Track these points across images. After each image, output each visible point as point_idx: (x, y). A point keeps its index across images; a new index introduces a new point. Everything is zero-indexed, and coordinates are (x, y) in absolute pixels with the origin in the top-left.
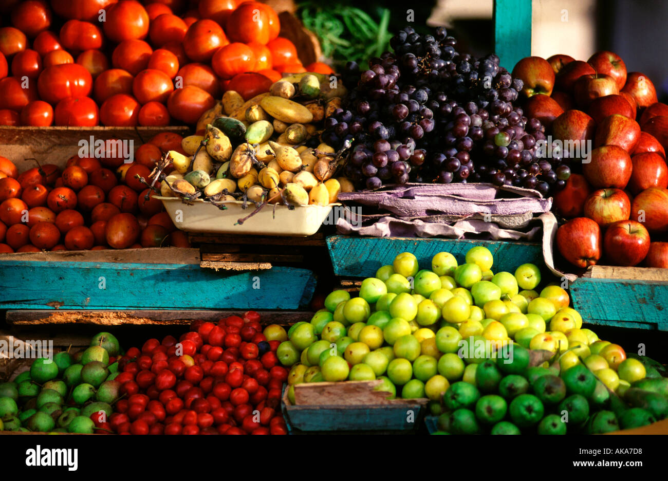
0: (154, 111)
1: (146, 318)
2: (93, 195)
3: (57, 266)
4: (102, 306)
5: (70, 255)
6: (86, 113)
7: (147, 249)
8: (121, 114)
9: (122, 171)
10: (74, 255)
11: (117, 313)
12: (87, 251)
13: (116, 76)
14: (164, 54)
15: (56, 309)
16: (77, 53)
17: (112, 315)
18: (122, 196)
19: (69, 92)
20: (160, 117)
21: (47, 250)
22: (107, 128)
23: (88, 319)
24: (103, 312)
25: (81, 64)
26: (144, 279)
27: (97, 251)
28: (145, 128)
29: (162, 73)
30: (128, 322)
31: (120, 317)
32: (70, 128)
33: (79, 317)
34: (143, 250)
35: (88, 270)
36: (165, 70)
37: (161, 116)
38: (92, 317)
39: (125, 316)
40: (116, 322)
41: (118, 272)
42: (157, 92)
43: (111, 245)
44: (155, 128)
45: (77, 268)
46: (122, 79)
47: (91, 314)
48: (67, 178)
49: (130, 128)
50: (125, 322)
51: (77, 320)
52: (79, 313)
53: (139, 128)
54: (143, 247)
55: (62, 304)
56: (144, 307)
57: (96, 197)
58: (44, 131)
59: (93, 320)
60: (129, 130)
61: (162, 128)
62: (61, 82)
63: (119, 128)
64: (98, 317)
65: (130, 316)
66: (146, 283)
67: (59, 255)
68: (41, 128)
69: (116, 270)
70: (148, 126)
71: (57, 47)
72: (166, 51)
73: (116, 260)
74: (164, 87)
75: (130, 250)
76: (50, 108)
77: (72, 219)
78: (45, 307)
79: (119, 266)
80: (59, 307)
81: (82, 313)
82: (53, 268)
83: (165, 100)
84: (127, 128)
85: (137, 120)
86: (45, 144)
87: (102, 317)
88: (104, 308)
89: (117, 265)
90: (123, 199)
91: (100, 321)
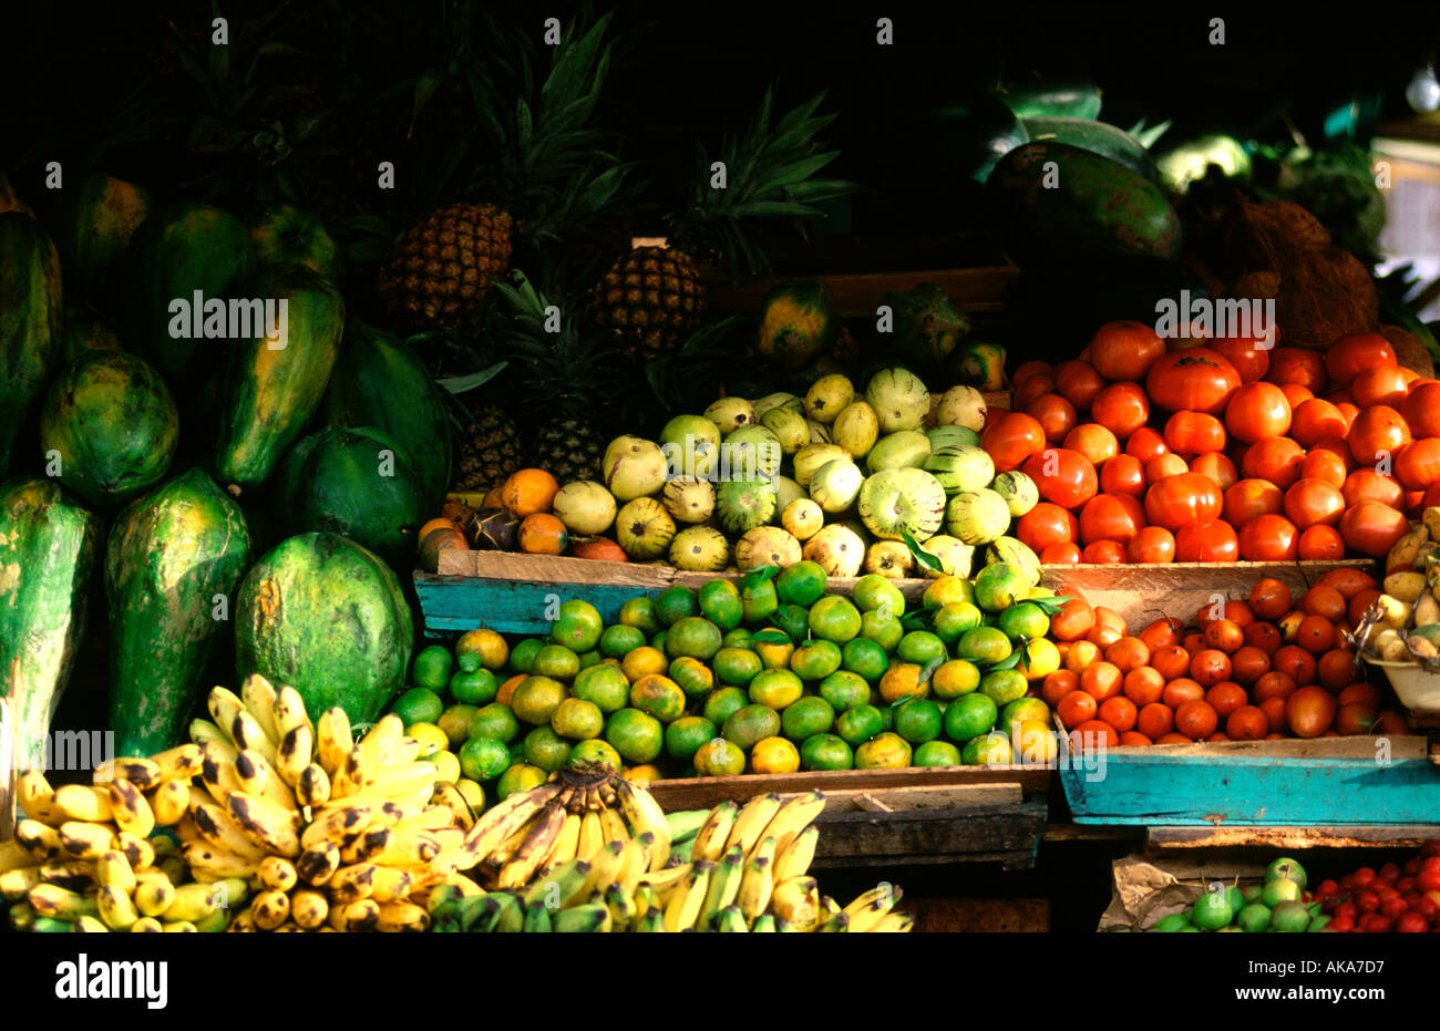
0: (1324, 539)
1: (1350, 838)
2: (1256, 661)
3: (1221, 763)
4: (1281, 821)
5: (1239, 747)
6: (1222, 542)
7: (1350, 738)
8: (1275, 543)
9: (1286, 625)
10: (1243, 747)
11: (1306, 831)
12: (1262, 742)
13: (1258, 491)
14: (1326, 456)
15: (1215, 825)
16: (1192, 457)
17: (1299, 833)
18: (1297, 662)
19: (1194, 514)
20: (1333, 547)
21: (1205, 741)
22: (1256, 564)
23: (1264, 840)
24: (1285, 828)
25: (1200, 471)
26: (1344, 782)
27: (1277, 742)
28: (1311, 563)
29: (1325, 482)
30: (1322, 844)
31: (1311, 837)
32: (1203, 565)
33: (1252, 836)
34: (1344, 739)
35: (1266, 768)
36: (1329, 478)
37: (1335, 545)
38: (1270, 836)
39: (1318, 834)
40: (1304, 843)
41: (1308, 772)
42: (1325, 510)
43: (1298, 732)
44: (1325, 563)
45: (1249, 766)
46: (1267, 492)
47: (1270, 833)
48: (1217, 638)
49: (1290, 563)
50: (1317, 843)
51: (1248, 841)
52: (1251, 830)
53: (1303, 563)
54: (1342, 735)
55: (1224, 817)
56: (1342, 822)
57: (1261, 663)
58: (1166, 569)
59: (1272, 842)
60: (1287, 566)
61: (1335, 563)
62: (1182, 500)
63: (1272, 563)
64: (1279, 836)
65: (1325, 835)
66: (1348, 787)
67: (1221, 747)
68: (1162, 565)
69: (1306, 769)
70: (1314, 560)
71: (1161, 449)
72: (1329, 452)
73: (1304, 754)
74: (1333, 504)
75: (1325, 739)
76: (1169, 536)
77: (1232, 695)
78: (1200, 822)
79: (1309, 763)
80: (1219, 822)
81: (1256, 831)
82: (1216, 766)
83: (1335, 522)
84: (1285, 563)
85: (1297, 552)
86: (1160, 588)
87: (1285, 836)
88: (1283, 823)
89: (1305, 761)
90: (1300, 666)
91: (1282, 843)
